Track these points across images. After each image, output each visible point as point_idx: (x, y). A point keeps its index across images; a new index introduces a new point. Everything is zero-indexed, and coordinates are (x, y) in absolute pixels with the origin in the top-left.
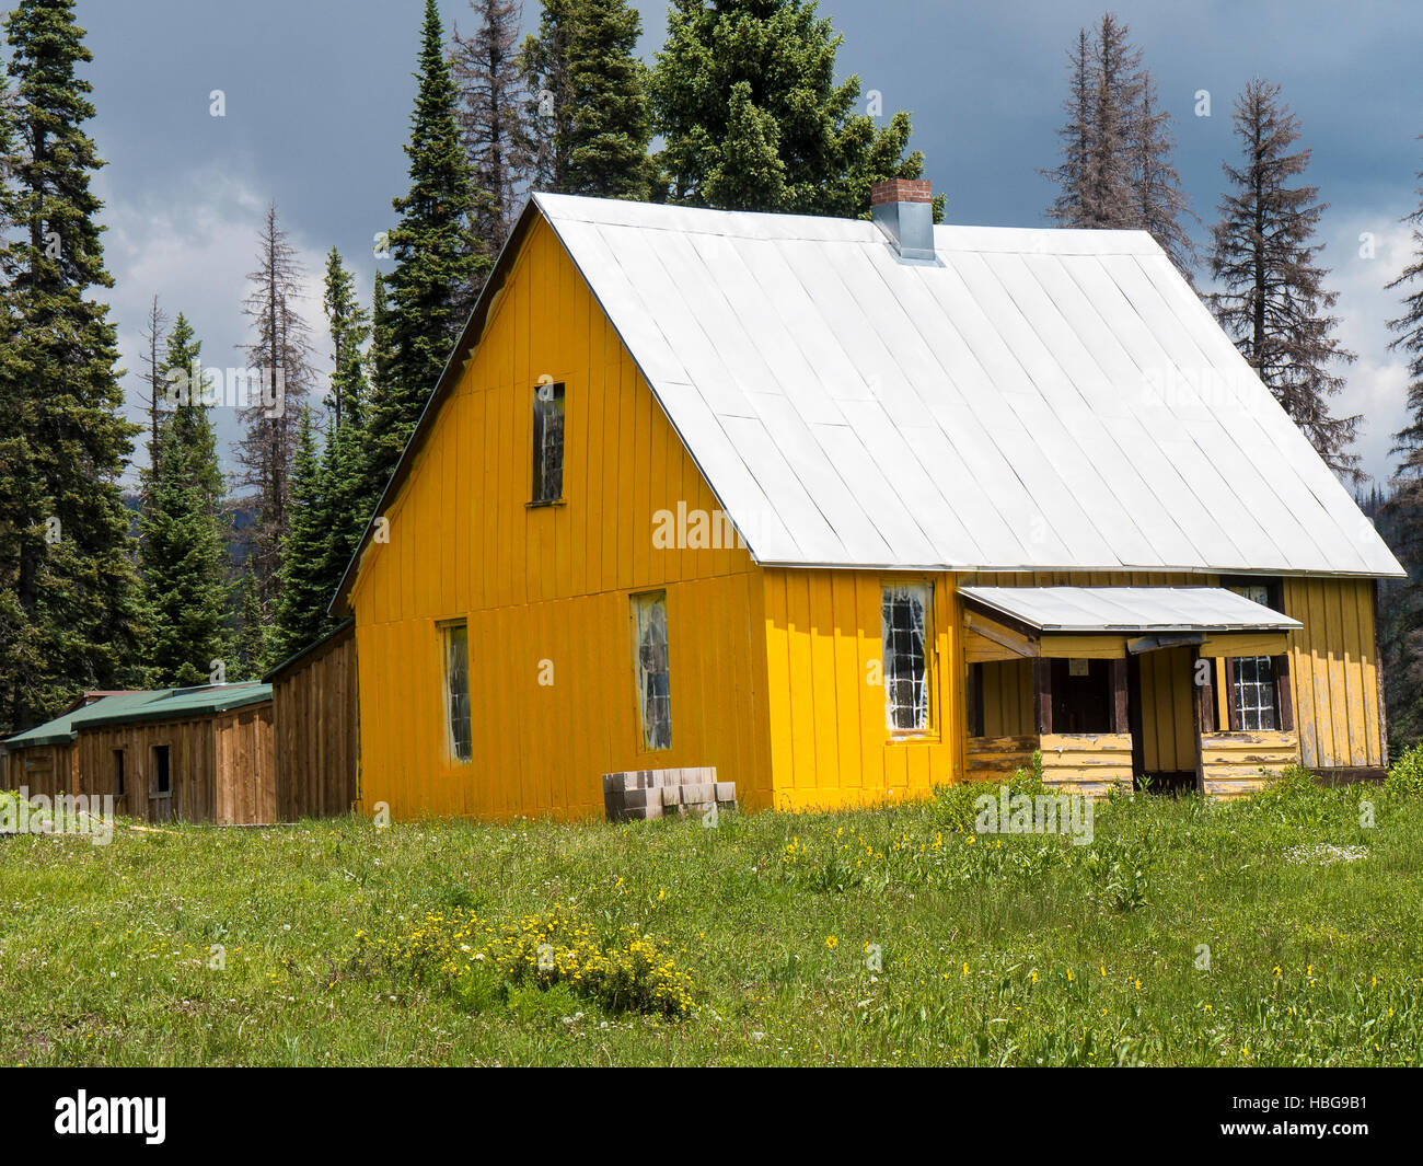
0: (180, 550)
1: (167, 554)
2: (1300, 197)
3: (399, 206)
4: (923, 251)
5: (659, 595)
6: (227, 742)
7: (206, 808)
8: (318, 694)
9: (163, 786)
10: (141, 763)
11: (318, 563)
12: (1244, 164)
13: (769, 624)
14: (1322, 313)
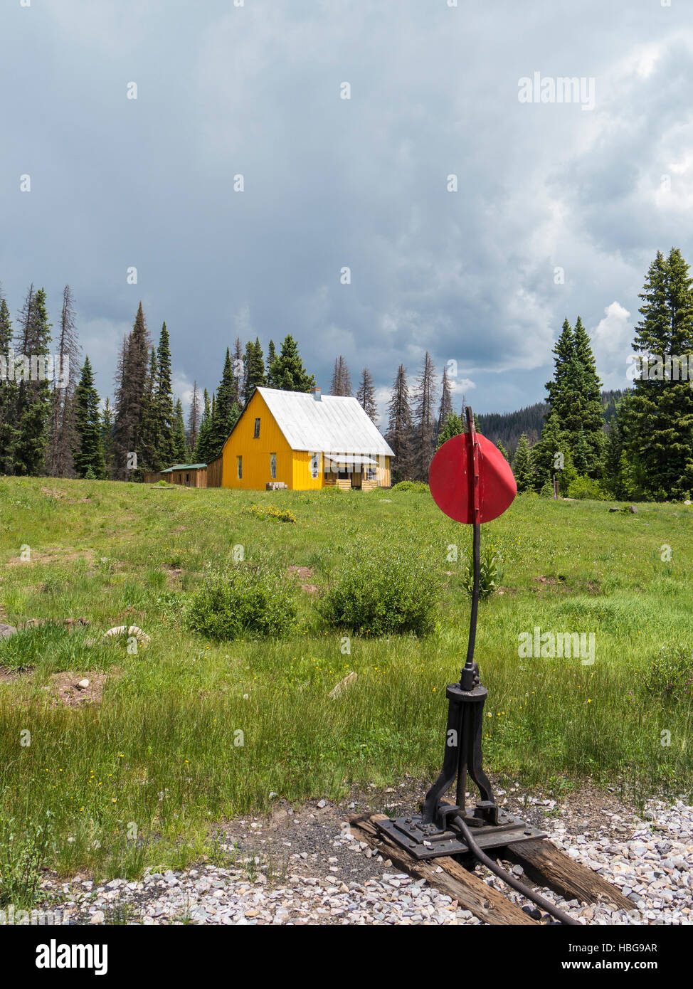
0: (180, 439)
1: (178, 440)
2: (372, 388)
3: (221, 382)
4: (319, 399)
5: (275, 454)
6: (199, 474)
7: (195, 486)
8: (215, 467)
9: (188, 480)
10: (184, 476)
11: (204, 442)
12: (363, 382)
13: (293, 460)
14: (374, 408)
